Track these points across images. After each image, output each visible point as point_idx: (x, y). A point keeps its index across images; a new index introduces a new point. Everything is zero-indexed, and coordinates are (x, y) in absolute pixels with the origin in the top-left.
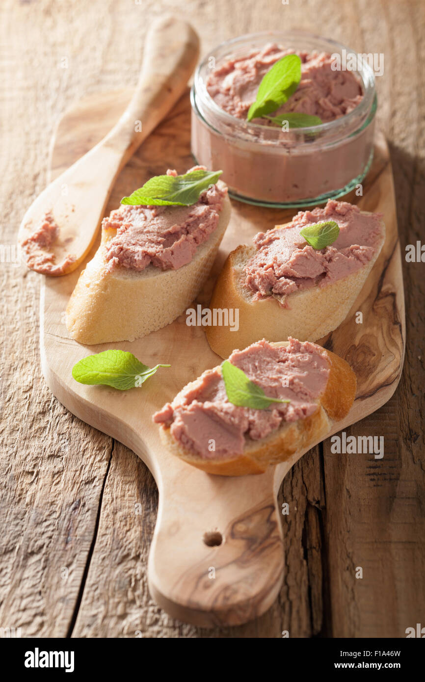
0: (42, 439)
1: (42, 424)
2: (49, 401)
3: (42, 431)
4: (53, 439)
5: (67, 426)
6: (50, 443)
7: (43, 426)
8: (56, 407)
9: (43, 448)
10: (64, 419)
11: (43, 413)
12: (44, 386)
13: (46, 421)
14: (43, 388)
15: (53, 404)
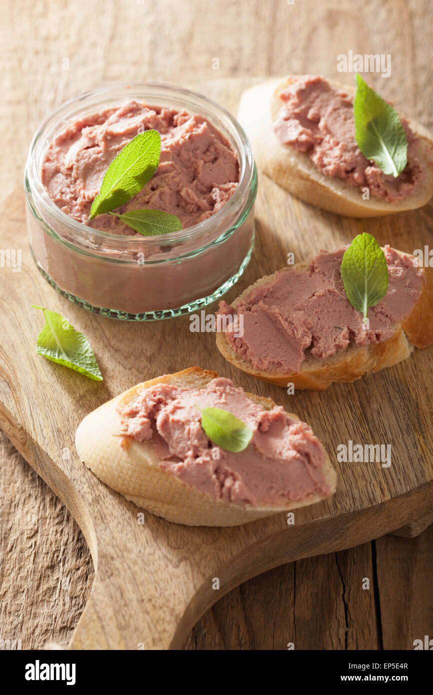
0: (52, 604)
1: (52, 583)
2: (58, 550)
3: (51, 591)
4: (64, 605)
5: (81, 587)
6: (61, 610)
7: (52, 586)
8: (67, 559)
9: (54, 617)
10: (77, 577)
11: (52, 567)
12: (52, 529)
13: (55, 578)
14: (50, 533)
15: (63, 555)
